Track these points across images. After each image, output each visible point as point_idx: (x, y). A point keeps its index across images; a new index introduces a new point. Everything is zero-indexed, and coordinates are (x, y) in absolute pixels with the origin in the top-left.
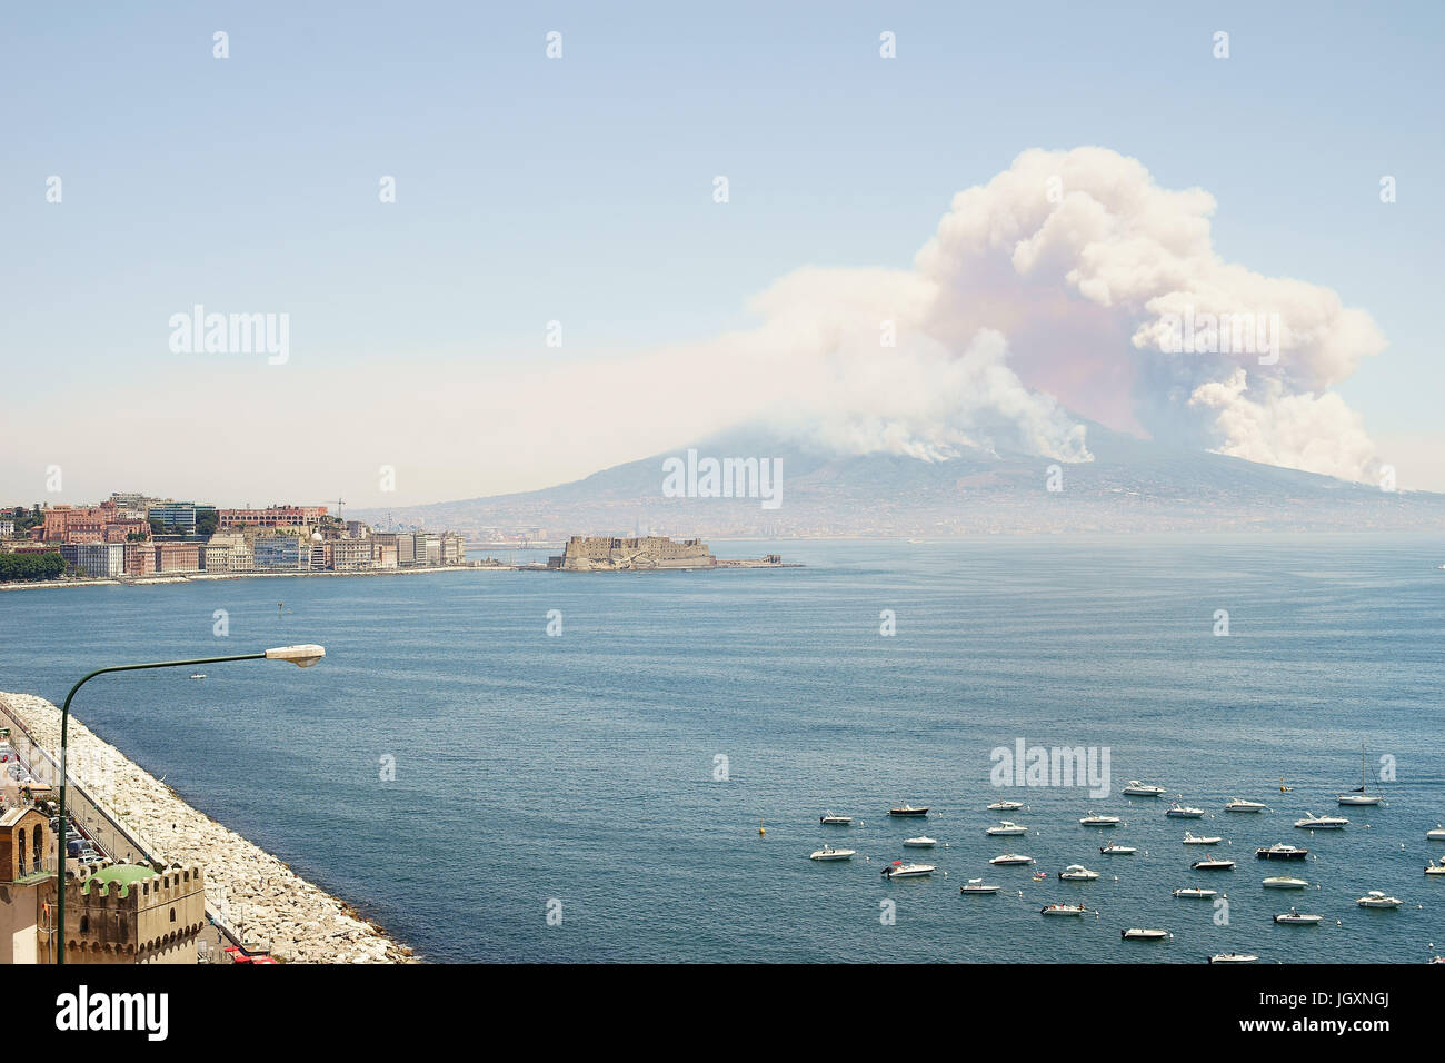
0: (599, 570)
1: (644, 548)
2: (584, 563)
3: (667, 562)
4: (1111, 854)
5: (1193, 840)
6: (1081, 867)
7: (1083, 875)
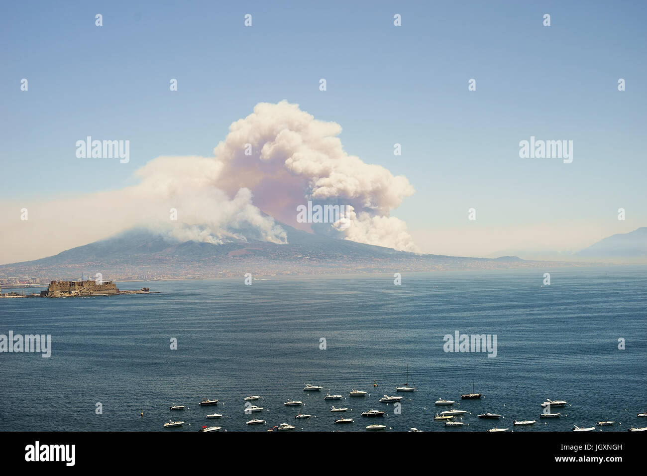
0: (65, 296)
1: (86, 286)
2: (58, 293)
3: (96, 292)
4: (300, 418)
5: (336, 410)
6: (287, 424)
7: (288, 428)
